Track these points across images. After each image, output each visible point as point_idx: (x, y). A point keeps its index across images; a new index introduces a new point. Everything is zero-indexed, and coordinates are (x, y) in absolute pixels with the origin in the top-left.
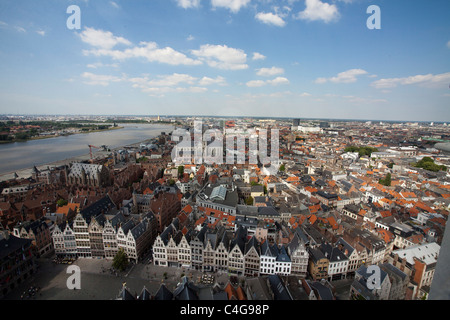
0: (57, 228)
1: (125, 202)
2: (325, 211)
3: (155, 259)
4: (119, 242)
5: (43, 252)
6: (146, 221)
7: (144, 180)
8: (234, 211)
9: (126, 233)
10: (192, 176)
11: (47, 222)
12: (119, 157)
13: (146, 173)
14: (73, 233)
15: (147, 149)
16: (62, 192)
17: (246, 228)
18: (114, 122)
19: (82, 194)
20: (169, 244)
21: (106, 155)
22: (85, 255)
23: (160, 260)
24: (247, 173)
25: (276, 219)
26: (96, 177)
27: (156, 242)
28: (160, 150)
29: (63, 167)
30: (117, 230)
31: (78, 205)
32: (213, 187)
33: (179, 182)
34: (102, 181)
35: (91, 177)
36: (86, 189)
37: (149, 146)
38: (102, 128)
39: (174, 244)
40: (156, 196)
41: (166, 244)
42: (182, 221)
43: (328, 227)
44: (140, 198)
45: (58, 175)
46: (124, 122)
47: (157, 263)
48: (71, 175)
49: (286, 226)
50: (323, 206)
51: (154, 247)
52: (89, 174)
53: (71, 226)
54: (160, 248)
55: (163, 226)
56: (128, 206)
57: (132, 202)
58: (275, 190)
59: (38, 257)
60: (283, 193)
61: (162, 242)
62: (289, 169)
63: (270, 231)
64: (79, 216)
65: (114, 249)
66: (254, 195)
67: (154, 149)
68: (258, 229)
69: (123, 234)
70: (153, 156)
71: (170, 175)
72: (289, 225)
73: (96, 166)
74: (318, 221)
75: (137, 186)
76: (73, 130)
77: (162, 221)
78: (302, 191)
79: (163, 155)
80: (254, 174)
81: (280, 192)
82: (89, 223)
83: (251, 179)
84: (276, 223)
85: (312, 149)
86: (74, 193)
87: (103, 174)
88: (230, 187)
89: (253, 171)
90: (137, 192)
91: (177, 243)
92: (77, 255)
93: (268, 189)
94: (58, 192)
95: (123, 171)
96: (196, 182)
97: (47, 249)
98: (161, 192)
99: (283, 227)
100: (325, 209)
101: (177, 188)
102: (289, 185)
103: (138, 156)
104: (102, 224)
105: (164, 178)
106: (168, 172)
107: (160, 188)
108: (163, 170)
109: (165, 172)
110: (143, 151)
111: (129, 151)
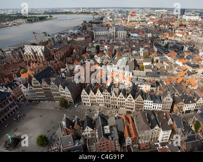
0: (23, 86)
1: (62, 70)
2: (189, 75)
3: (83, 102)
4: (61, 93)
5: (20, 99)
7: (73, 55)
8: (131, 74)
9: (64, 88)
10: (105, 52)
11: (17, 83)
12: (56, 40)
13: (74, 51)
14: (33, 89)
15: (74, 34)
16: (22, 64)
17: (137, 85)
18: (50, 13)
19: (34, 65)
20: (90, 94)
21: (46, 39)
22: (44, 100)
23: (86, 102)
24: (141, 49)
25: (157, 79)
26: (42, 54)
27: (83, 93)
28: (83, 34)
29: (19, 49)
30: (58, 87)
31: (34, 72)
32: (118, 59)
33: (96, 56)
34: (46, 57)
35: (39, 55)
36: (36, 62)
37: (76, 32)
39: (93, 94)
41: (88, 94)
43: (189, 84)
45: (17, 53)
46: (57, 13)
47: (85, 104)
48: (25, 53)
50: (188, 72)
51: (82, 96)
52: (37, 52)
53: (31, 85)
54: (85, 96)
56: (64, 72)
57: (66, 70)
58: (159, 61)
59: (18, 101)
60: (164, 63)
61: (86, 93)
62: (171, 47)
63: (152, 86)
64: (34, 79)
65: (59, 97)
66: (145, 64)
67: (79, 34)
68: (144, 85)
69: (62, 89)
70: (79, 39)
71: (90, 52)
72: (165, 83)
73: (40, 47)
74: (183, 81)
75: (69, 59)
76: (21, 21)
78: (177, 62)
79: (86, 38)
80: (146, 50)
81: (162, 62)
82: (41, 83)
83: (144, 53)
84: (157, 82)
85: (190, 33)
86: (30, 66)
87: (46, 52)
88: (130, 59)
89: (146, 48)
90: (69, 63)
91: (95, 93)
92: (39, 100)
93: (155, 60)
94: (20, 64)
95: (59, 50)
96: (107, 56)
97: (22, 97)
98: (85, 63)
99: (161, 84)
100: (189, 74)
101: (94, 60)
102: (169, 58)
103: (69, 39)
104: (49, 82)
105: (87, 53)
106: (89, 50)
107: (84, 60)
108: (86, 49)
109: (87, 50)
110: (71, 35)
111: (62, 36)
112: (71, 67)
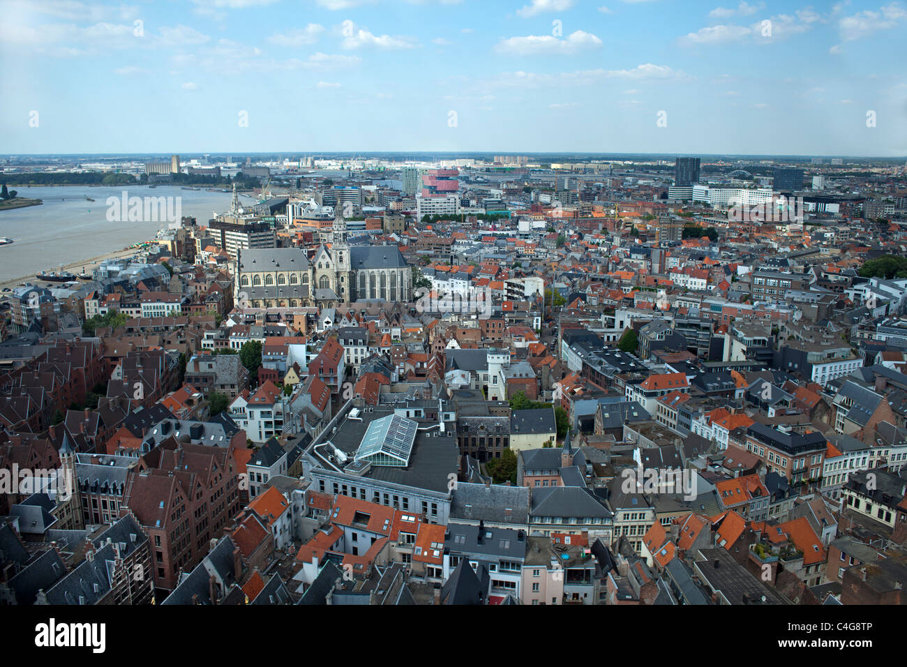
2: (780, 495)
6: (110, 553)
7: (110, 399)
8: (444, 508)
10: (291, 378)
12: (17, 313)
13: (117, 374)
15: (125, 284)
17: (485, 570)
18: (5, 181)
24: (495, 363)
25: (598, 532)
28: (175, 284)
32: (369, 416)
33: (240, 402)
37: (135, 272)
40: (152, 459)
42: (247, 550)
43: (786, 555)
44: (93, 466)
49: (634, 558)
50: (771, 478)
55: (175, 569)
58: (599, 425)
60: (629, 434)
62: (654, 345)
63: (572, 576)
66: (520, 443)
67: (151, 282)
68: (527, 571)
70: (149, 308)
71: (207, 379)
72: (644, 552)
74: (748, 535)
75: (81, 421)
77: (173, 551)
78: (699, 426)
79: (187, 305)
80: (523, 368)
81: (619, 433)
83: (510, 384)
84: (597, 548)
85: (742, 270)
88: (433, 417)
89: (520, 354)
93: (573, 419)
95: (30, 367)
96: (304, 401)
98: (170, 444)
99: (622, 562)
100: (780, 489)
101: (231, 428)
102: (649, 405)
103: (93, 308)
105: (187, 387)
106: (203, 367)
107: (166, 429)
108: (183, 360)
109: (190, 368)
110: (110, 289)
111: (57, 292)
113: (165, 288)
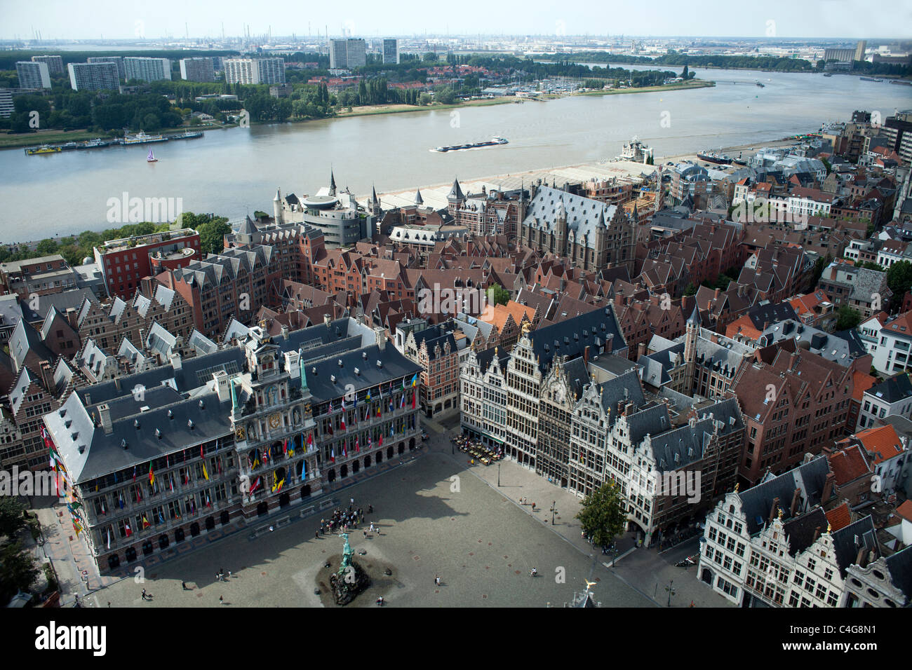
0: (472, 361)
1: (659, 343)
3: (705, 561)
4: (611, 459)
5: (439, 407)
6: (709, 426)
7: (740, 285)
9: (636, 440)
11: (458, 336)
12: (675, 188)
13: (752, 263)
14: (505, 387)
15: (778, 175)
16: (503, 265)
19: (546, 284)
20: (766, 535)
22: (523, 458)
23: (719, 572)
26: (593, 242)
27: (722, 509)
28: (830, 184)
29: (516, 194)
30: (612, 422)
31: (532, 313)
33: (873, 324)
34: (607, 256)
35: (580, 239)
36: (558, 271)
37: (790, 164)
38: (645, 81)
39: (783, 543)
40: (768, 354)
41: (754, 530)
42: (842, 479)
45: (503, 214)
47: (707, 575)
48: (530, 220)
51: (711, 522)
52: (576, 230)
53: (504, 366)
54: (730, 534)
55: (763, 464)
56: (662, 357)
57: (679, 349)
59: (429, 415)
61: (739, 517)
64: (525, 343)
65: (594, 474)
67: (805, 177)
69: (626, 441)
70: (796, 204)
71: (843, 290)
73: (600, 205)
75: (708, 299)
76: (561, 81)
77: (765, 448)
79: (838, 207)
82: (544, 373)
86: (528, 277)
87: (613, 235)
90: (705, 321)
91: (799, 543)
92: (506, 449)
94: (495, 262)
95: (677, 238)
97: (448, 404)
98: (789, 345)
103: (742, 194)
104: (577, 388)
105: (818, 294)
106: (842, 277)
107: (789, 329)
108: (821, 265)
109: (827, 274)
110: (762, 178)
111: (713, 173)
112: (708, 344)
113: (818, 185)
